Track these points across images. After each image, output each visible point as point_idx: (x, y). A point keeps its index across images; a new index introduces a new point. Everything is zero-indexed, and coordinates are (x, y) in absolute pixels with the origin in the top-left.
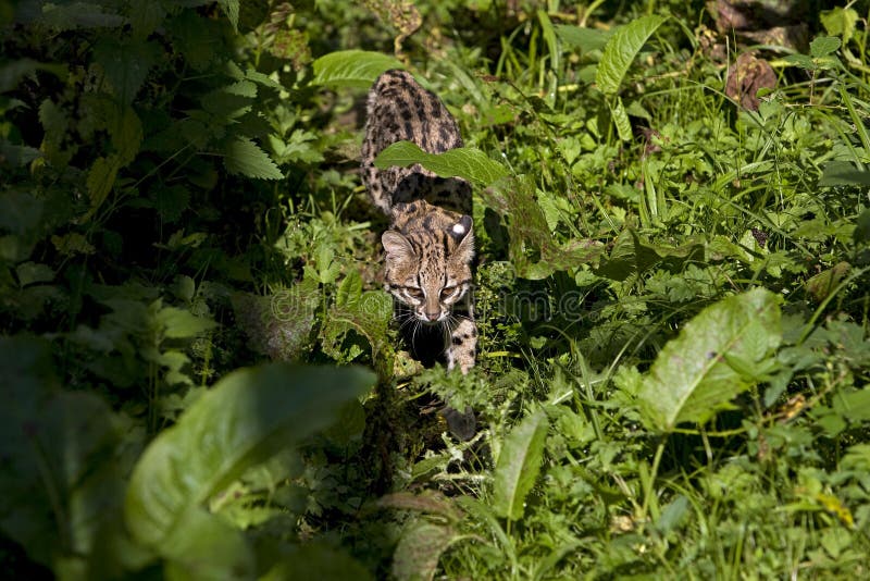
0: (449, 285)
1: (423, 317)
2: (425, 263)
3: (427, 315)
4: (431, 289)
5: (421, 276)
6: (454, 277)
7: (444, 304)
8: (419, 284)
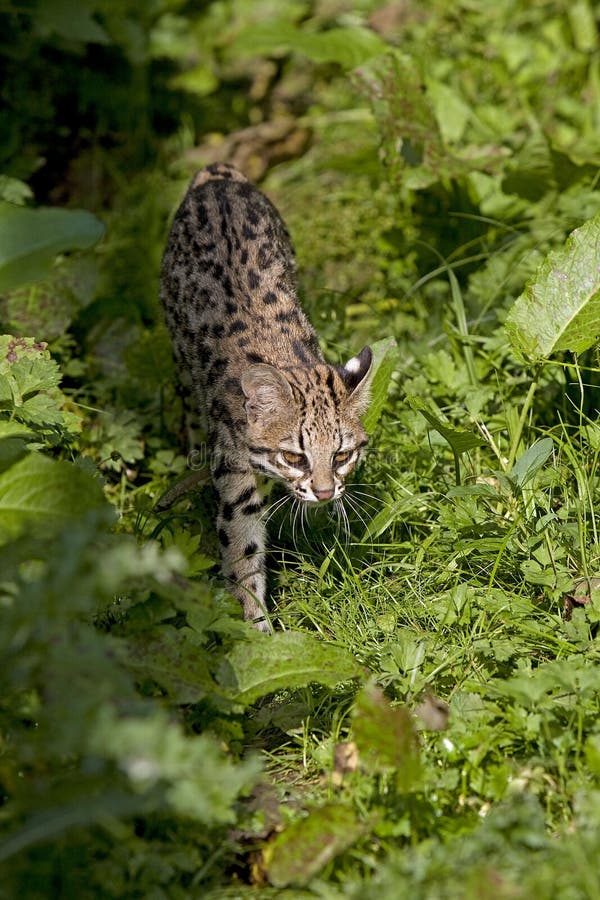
0: (345, 447)
1: (310, 496)
2: (310, 416)
3: (315, 491)
4: (319, 454)
5: (305, 434)
6: (350, 436)
7: (337, 475)
8: (302, 446)
